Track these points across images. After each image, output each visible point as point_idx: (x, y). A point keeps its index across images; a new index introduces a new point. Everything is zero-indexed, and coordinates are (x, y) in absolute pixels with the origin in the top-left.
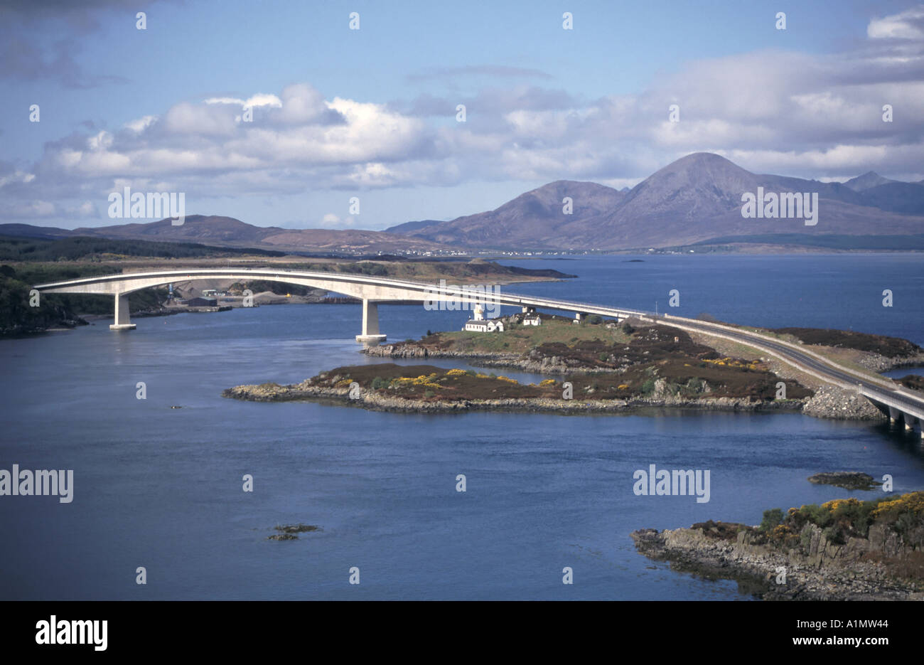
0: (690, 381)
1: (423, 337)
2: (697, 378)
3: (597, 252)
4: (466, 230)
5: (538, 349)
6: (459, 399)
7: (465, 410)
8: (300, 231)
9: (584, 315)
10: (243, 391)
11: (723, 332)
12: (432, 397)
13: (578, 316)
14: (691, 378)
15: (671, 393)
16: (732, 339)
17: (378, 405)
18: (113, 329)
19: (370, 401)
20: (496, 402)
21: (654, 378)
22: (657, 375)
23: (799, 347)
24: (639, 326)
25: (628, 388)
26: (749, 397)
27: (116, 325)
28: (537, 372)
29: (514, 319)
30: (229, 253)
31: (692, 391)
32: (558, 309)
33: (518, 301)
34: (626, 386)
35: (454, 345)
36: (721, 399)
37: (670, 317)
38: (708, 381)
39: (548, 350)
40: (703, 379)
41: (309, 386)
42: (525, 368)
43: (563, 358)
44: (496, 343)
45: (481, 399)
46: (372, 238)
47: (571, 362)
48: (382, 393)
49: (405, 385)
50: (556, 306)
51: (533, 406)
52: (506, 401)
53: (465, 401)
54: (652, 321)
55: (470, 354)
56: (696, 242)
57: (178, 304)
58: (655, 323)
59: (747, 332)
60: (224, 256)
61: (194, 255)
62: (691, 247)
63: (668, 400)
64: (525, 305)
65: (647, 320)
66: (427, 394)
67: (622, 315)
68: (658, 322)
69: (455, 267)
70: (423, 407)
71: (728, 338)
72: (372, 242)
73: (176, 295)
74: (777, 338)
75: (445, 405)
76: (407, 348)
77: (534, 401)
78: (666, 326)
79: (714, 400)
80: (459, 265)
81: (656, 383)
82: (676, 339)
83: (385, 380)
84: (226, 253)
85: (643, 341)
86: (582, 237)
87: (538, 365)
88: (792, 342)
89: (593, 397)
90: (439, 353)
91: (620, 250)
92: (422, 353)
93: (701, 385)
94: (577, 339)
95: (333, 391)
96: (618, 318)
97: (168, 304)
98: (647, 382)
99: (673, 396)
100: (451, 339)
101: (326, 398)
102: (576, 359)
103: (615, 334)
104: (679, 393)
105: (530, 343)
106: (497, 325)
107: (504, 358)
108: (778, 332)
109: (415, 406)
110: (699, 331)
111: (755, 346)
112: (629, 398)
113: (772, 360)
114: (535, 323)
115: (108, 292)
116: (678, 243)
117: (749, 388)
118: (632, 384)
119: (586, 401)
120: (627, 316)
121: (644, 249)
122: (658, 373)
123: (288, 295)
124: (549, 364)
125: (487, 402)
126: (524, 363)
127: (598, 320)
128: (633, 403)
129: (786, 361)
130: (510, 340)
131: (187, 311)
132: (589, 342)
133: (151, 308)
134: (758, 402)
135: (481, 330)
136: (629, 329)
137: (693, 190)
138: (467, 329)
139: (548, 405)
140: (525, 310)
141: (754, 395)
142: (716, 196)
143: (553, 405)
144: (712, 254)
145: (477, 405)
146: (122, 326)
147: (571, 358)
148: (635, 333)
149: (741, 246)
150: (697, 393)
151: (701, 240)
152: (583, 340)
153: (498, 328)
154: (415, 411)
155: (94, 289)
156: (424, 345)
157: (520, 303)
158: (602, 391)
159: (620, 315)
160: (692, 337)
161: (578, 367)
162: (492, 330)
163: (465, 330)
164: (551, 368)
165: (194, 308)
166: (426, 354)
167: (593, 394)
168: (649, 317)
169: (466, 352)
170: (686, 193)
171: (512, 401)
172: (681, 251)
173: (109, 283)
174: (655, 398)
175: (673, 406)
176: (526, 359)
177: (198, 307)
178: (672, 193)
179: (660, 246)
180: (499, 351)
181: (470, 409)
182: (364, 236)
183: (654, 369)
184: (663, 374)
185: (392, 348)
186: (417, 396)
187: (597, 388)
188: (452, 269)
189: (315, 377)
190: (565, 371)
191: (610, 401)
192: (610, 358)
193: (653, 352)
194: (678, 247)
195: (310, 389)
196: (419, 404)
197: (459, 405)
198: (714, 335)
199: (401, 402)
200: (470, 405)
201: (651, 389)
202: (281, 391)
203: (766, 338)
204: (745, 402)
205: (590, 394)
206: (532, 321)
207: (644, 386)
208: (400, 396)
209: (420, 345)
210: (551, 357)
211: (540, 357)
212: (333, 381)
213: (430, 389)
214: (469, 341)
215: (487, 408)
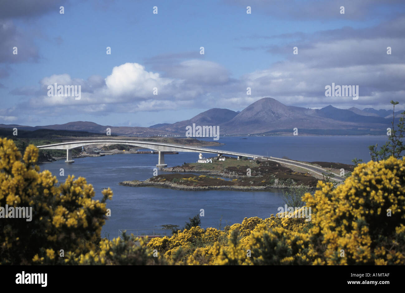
0: (287, 179)
1: (183, 165)
2: (290, 178)
3: (229, 135)
4: (180, 127)
5: (226, 169)
6: (206, 186)
7: (208, 190)
8: (118, 127)
9: (241, 157)
10: (127, 183)
11: (292, 163)
12: (196, 185)
13: (238, 157)
14: (288, 178)
15: (281, 184)
16: (296, 165)
17: (177, 188)
18: (66, 162)
19: (173, 186)
20: (219, 187)
21: (274, 179)
22: (275, 177)
23: (320, 168)
24: (261, 161)
25: (265, 182)
26: (309, 185)
27: (67, 160)
28: (227, 177)
29: (216, 158)
30: (98, 135)
31: (288, 183)
32: (231, 155)
33: (216, 152)
34: (264, 181)
35: (195, 168)
36: (299, 186)
37: (272, 158)
38: (294, 179)
39: (230, 169)
40: (292, 179)
41: (150, 181)
42: (223, 176)
43: (237, 172)
44: (210, 167)
45: (213, 185)
46: (145, 130)
47: (240, 173)
48: (178, 183)
49: (186, 181)
50: (230, 154)
51: (232, 188)
52: (222, 187)
53: (208, 186)
54: (266, 159)
55: (200, 171)
56: (265, 132)
57: (84, 154)
58: (267, 160)
59: (301, 163)
60: (96, 136)
61: (85, 136)
62: (264, 134)
63: (280, 186)
64: (219, 153)
65: (264, 159)
66: (195, 184)
67: (255, 157)
68: (269, 159)
69: (181, 141)
70: (194, 188)
71: (295, 165)
72: (145, 131)
73: (85, 150)
74: (312, 165)
75: (201, 187)
76: (178, 169)
77: (232, 187)
78: (271, 161)
79: (297, 186)
80: (183, 140)
81: (275, 180)
82: (277, 165)
83: (177, 179)
84: (96, 135)
85: (264, 166)
86: (223, 130)
87: (228, 174)
88: (318, 167)
89: (253, 185)
90: (189, 170)
91: (237, 135)
92: (183, 170)
93: (291, 181)
94: (239, 166)
95: (159, 183)
96: (253, 158)
97: (82, 153)
98: (272, 180)
99: (281, 185)
100: (193, 165)
101: (156, 186)
102: (242, 172)
103: (253, 164)
104: (284, 184)
105: (222, 167)
106: (210, 160)
107: (214, 172)
108: (312, 163)
109: (190, 188)
110: (284, 163)
111: (305, 168)
112: (266, 185)
113: (312, 173)
114: (224, 160)
115: (64, 149)
116: (259, 132)
117: (309, 182)
118: (266, 181)
119: (251, 186)
120: (257, 157)
121: (246, 134)
122: (276, 177)
123: (124, 150)
124: (232, 174)
125: (216, 187)
126: (222, 174)
127: (246, 159)
128: (267, 187)
129: (318, 173)
130: (215, 166)
131: (89, 156)
132: (244, 167)
133: (77, 155)
134: (312, 187)
135: (204, 162)
136: (258, 162)
137: (264, 112)
138: (199, 162)
139: (237, 188)
140: (219, 155)
141: (310, 184)
142: (272, 114)
143: (239, 188)
144: (271, 136)
145: (212, 188)
146: (69, 161)
147: (240, 172)
148: (260, 164)
149: (282, 133)
150: (290, 184)
151: (268, 131)
152: (242, 166)
153: (210, 162)
154: (191, 190)
155: (59, 148)
156: (184, 168)
157: (217, 153)
158: (256, 183)
159: (254, 157)
160: (282, 165)
161: (243, 175)
162: (208, 162)
163: (198, 162)
164: (232, 176)
165: (91, 155)
166: (185, 171)
167: (253, 184)
168: (265, 158)
169: (199, 170)
170: (261, 113)
171: (224, 186)
172: (260, 135)
173: (65, 145)
174: (275, 186)
175: (282, 188)
176: (222, 173)
177: (93, 155)
178: (256, 113)
179: (252, 133)
180: (211, 170)
181: (210, 189)
182: (142, 129)
183: (274, 176)
184: (278, 177)
185: (172, 169)
186: (191, 184)
187: (254, 182)
188: (180, 141)
189: (151, 178)
190: (238, 177)
191: (259, 186)
192: (254, 172)
193: (269, 170)
194: (259, 134)
195: (150, 182)
196: (192, 187)
197: (206, 188)
198: (290, 164)
199: (185, 187)
200: (210, 188)
201: (273, 182)
202: (140, 183)
203: (308, 165)
204: (308, 187)
205: (252, 184)
206: (222, 159)
207: (271, 181)
208: (185, 185)
209: (182, 167)
210: (232, 172)
211: (228, 172)
212: (158, 179)
213: (195, 182)
214: (200, 166)
215: (216, 189)
